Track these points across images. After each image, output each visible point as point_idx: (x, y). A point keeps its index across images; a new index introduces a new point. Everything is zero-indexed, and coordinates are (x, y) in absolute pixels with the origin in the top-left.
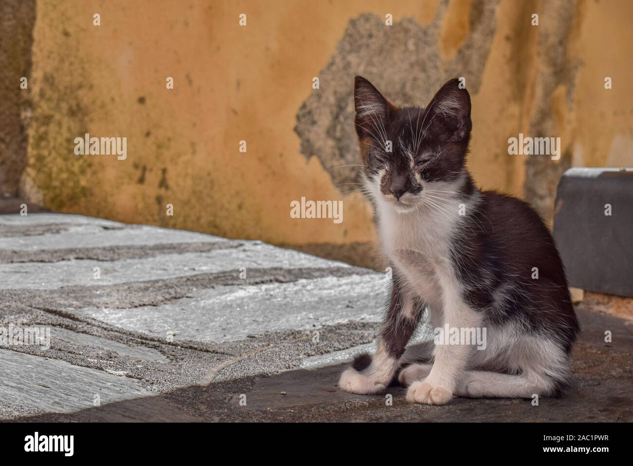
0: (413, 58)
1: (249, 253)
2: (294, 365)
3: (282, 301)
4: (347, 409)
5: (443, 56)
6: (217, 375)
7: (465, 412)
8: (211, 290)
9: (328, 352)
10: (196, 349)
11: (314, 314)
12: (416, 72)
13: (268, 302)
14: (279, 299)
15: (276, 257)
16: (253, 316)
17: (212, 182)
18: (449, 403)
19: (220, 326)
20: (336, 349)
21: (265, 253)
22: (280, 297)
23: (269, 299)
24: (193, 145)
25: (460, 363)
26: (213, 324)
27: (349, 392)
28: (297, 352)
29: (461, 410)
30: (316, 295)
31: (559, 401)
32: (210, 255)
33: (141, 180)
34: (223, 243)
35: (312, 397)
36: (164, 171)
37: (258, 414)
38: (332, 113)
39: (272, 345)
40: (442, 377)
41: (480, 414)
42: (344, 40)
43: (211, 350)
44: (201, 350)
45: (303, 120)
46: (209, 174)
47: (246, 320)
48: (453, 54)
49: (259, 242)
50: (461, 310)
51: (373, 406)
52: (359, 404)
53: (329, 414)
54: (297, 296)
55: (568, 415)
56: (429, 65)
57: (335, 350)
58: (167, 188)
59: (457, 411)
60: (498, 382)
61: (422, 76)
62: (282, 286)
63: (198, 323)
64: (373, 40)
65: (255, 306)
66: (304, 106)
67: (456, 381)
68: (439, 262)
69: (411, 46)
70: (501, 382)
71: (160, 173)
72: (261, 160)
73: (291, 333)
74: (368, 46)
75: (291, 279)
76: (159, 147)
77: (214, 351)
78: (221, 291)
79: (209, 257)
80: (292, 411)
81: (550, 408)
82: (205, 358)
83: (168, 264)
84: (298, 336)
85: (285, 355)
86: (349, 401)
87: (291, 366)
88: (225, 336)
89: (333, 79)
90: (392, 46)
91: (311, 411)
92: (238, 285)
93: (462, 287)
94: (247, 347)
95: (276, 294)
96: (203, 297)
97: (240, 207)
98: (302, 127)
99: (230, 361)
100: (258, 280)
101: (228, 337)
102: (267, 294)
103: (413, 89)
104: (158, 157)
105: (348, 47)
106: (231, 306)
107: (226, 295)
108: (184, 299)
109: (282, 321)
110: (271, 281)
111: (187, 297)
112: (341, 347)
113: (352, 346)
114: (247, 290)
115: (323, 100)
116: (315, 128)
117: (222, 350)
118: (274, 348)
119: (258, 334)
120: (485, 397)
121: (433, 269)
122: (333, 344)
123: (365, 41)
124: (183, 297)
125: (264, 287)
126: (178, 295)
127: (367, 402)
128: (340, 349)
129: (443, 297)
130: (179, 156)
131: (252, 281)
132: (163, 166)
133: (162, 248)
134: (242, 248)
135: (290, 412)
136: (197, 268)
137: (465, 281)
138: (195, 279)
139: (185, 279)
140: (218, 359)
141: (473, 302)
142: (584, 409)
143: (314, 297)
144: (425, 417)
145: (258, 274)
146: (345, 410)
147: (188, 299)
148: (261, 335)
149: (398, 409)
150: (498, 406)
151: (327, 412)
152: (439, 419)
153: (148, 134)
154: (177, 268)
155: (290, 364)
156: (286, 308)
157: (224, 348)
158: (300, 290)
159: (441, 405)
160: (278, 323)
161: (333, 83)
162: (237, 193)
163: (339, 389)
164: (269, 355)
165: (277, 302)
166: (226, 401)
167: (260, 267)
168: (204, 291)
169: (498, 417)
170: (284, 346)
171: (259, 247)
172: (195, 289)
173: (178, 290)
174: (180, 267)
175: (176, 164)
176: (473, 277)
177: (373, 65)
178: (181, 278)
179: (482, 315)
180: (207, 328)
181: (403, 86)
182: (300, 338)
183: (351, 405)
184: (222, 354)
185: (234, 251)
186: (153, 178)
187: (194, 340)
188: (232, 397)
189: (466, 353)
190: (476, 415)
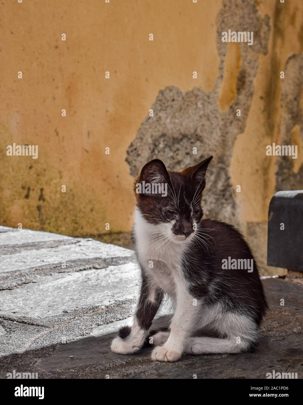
0: (201, 113)
1: (82, 248)
2: (87, 333)
3: (95, 282)
4: (111, 367)
5: (220, 111)
6: (33, 343)
7: (188, 366)
8: (49, 277)
9: (112, 322)
10: (26, 323)
11: (112, 291)
12: (204, 121)
13: (85, 284)
14: (93, 281)
15: (100, 249)
16: (72, 295)
17: (73, 195)
18: (179, 360)
19: (48, 304)
20: (117, 319)
21: (93, 247)
22: (94, 280)
23: (86, 282)
24: (60, 172)
25: (187, 334)
26: (44, 302)
27: (116, 353)
28: (91, 323)
29: (186, 365)
30: (118, 277)
31: (253, 355)
32: (57, 249)
33: (27, 196)
34: (68, 240)
35: (90, 359)
36: (42, 190)
37: (49, 374)
38: (150, 149)
39: (77, 318)
40: (175, 343)
41: (198, 368)
42: (156, 103)
43: (35, 323)
44: (29, 324)
45: (131, 154)
46: (71, 190)
47: (66, 299)
48: (227, 109)
49: (90, 239)
50: (187, 299)
51: (129, 364)
52: (119, 364)
53: (98, 372)
54: (105, 279)
55: (256, 366)
56: (212, 116)
57: (117, 321)
58: (44, 200)
59: (183, 366)
60: (213, 344)
61: (208, 123)
62: (96, 271)
63: (34, 302)
64: (175, 102)
65: (76, 287)
66: (132, 145)
67: (183, 346)
68: (174, 267)
69: (200, 105)
70: (214, 344)
71: (39, 191)
72: (104, 180)
73: (92, 308)
74: (172, 106)
75: (103, 266)
76: (38, 175)
77: (37, 324)
78: (56, 277)
79: (56, 251)
80: (73, 371)
81: (245, 361)
82: (29, 330)
83: (27, 257)
84: (96, 310)
85: (83, 326)
86: (113, 361)
87: (85, 334)
88: (49, 312)
89: (150, 128)
90: (188, 105)
91: (86, 370)
92: (68, 272)
93: (189, 283)
94: (60, 321)
95: (92, 278)
96: (43, 282)
97: (92, 210)
98: (131, 158)
99: (45, 331)
100: (82, 268)
101: (51, 312)
102: (86, 278)
103: (201, 132)
104: (37, 182)
105: (159, 108)
106: (60, 288)
107: (59, 280)
108: (31, 284)
109: (90, 298)
110: (90, 268)
111: (33, 282)
112: (121, 318)
113: (129, 317)
114: (73, 275)
115: (144, 141)
116: (139, 158)
117: (42, 324)
118: (77, 321)
119: (70, 310)
120: (204, 354)
121: (170, 272)
122: (116, 316)
123: (169, 103)
124: (30, 282)
125: (85, 272)
126: (27, 281)
127: (124, 362)
128: (120, 320)
129: (176, 290)
130: (51, 180)
131: (78, 269)
132: (41, 187)
133: (26, 246)
134: (79, 244)
135: (72, 371)
136: (45, 260)
137: (191, 279)
138: (41, 269)
139: (34, 269)
140: (37, 331)
141: (195, 294)
142: (267, 360)
143: (116, 279)
144: (160, 372)
145: (84, 263)
146: (109, 368)
147: (33, 283)
148: (72, 310)
149: (144, 366)
150: (212, 360)
151: (96, 371)
152: (170, 372)
153: (31, 168)
154: (32, 260)
155: (84, 333)
156: (96, 288)
157: (44, 322)
158: (108, 274)
159: (173, 362)
160: (87, 300)
161: (150, 130)
162: (90, 201)
163: (111, 351)
164: (72, 326)
165: (91, 284)
166: (31, 365)
167: (87, 257)
168: (44, 278)
169: (210, 369)
170: (84, 319)
171: (90, 243)
172: (39, 277)
173: (28, 278)
174: (35, 260)
175: (50, 185)
176: (196, 277)
177: (176, 118)
178: (33, 268)
179: (201, 302)
180: (39, 305)
181: (196, 131)
182: (97, 312)
183: (113, 364)
184: (42, 326)
185: (73, 246)
186: (35, 195)
187: (26, 316)
188: (36, 362)
189: (191, 327)
190: (195, 368)
